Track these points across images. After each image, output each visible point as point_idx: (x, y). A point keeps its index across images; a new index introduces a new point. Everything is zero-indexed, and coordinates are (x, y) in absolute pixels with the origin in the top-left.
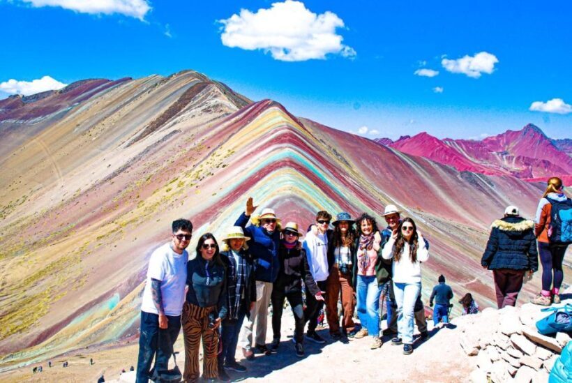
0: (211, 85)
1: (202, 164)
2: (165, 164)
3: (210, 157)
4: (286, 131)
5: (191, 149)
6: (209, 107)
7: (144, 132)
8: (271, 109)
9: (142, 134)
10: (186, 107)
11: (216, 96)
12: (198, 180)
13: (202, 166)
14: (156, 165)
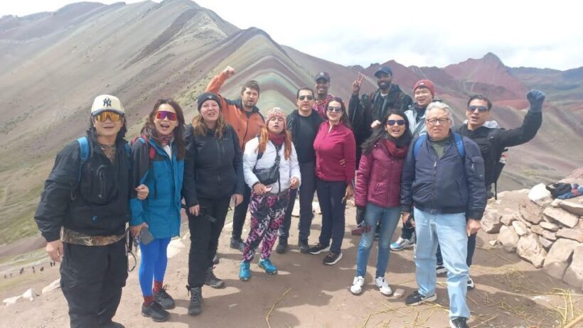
0: (201, 12)
1: (196, 85)
2: (161, 85)
3: (203, 80)
4: (270, 57)
5: (185, 72)
6: (200, 33)
7: (141, 55)
8: (256, 37)
9: (138, 57)
10: (179, 33)
11: (206, 23)
12: (192, 101)
13: (195, 88)
14: (153, 85)
